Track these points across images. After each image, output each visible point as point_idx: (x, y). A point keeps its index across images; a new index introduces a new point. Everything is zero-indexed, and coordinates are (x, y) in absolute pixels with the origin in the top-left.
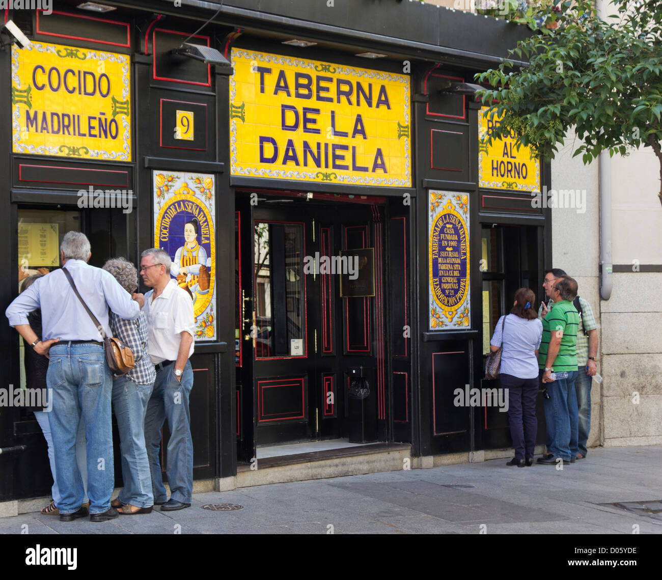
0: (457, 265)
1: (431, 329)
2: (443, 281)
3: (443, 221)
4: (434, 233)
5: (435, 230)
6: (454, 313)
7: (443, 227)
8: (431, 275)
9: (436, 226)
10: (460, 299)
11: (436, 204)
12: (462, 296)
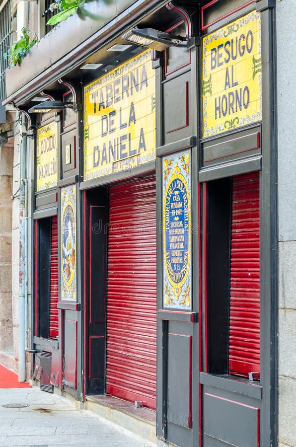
0: (182, 236)
1: (165, 306)
2: (173, 255)
3: (172, 188)
4: (167, 203)
5: (167, 199)
6: (180, 290)
7: (173, 195)
8: (164, 249)
9: (168, 196)
10: (184, 275)
11: (167, 172)
12: (185, 271)
